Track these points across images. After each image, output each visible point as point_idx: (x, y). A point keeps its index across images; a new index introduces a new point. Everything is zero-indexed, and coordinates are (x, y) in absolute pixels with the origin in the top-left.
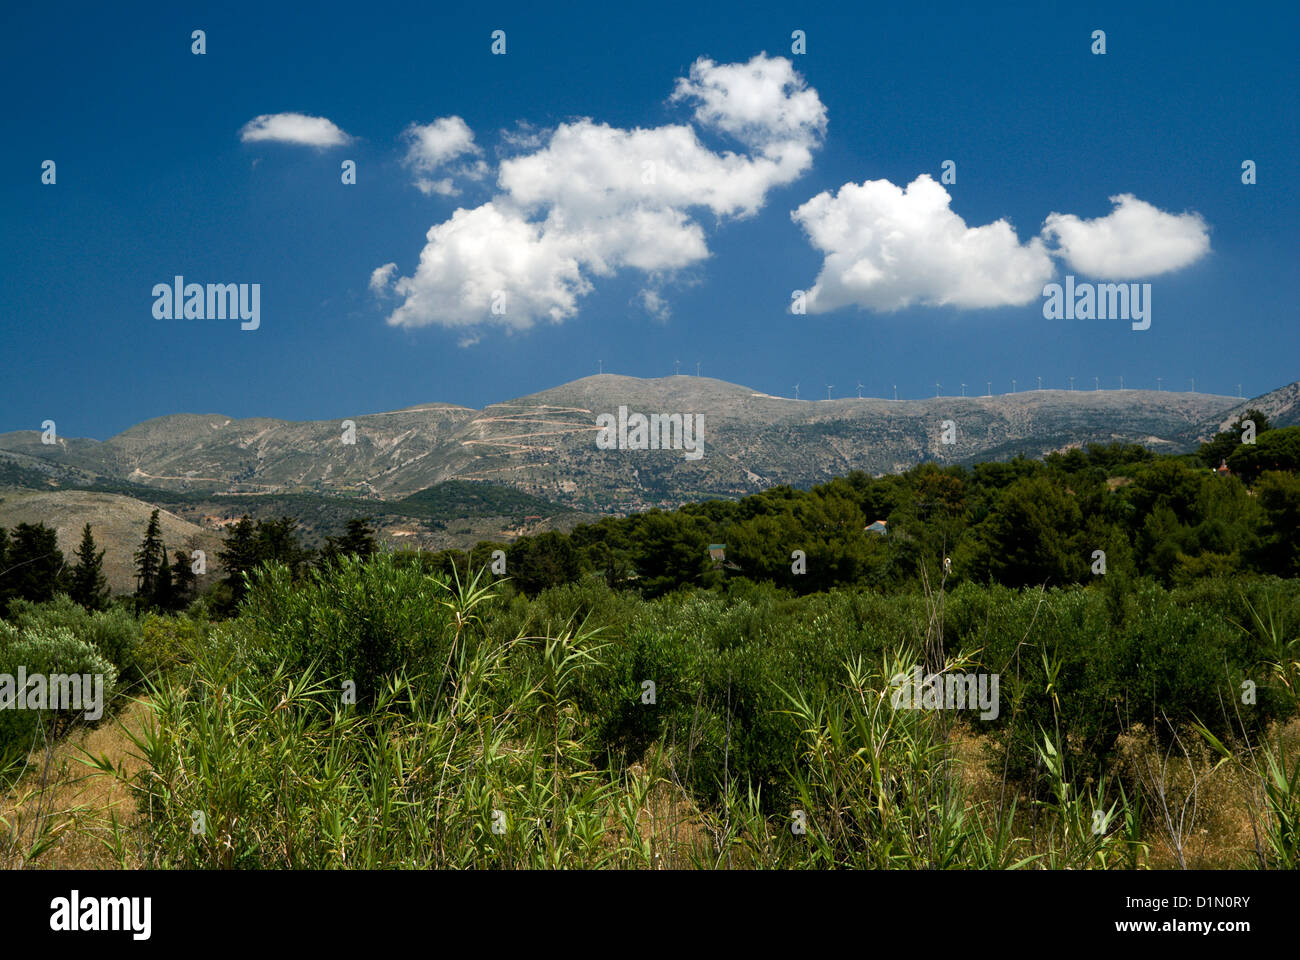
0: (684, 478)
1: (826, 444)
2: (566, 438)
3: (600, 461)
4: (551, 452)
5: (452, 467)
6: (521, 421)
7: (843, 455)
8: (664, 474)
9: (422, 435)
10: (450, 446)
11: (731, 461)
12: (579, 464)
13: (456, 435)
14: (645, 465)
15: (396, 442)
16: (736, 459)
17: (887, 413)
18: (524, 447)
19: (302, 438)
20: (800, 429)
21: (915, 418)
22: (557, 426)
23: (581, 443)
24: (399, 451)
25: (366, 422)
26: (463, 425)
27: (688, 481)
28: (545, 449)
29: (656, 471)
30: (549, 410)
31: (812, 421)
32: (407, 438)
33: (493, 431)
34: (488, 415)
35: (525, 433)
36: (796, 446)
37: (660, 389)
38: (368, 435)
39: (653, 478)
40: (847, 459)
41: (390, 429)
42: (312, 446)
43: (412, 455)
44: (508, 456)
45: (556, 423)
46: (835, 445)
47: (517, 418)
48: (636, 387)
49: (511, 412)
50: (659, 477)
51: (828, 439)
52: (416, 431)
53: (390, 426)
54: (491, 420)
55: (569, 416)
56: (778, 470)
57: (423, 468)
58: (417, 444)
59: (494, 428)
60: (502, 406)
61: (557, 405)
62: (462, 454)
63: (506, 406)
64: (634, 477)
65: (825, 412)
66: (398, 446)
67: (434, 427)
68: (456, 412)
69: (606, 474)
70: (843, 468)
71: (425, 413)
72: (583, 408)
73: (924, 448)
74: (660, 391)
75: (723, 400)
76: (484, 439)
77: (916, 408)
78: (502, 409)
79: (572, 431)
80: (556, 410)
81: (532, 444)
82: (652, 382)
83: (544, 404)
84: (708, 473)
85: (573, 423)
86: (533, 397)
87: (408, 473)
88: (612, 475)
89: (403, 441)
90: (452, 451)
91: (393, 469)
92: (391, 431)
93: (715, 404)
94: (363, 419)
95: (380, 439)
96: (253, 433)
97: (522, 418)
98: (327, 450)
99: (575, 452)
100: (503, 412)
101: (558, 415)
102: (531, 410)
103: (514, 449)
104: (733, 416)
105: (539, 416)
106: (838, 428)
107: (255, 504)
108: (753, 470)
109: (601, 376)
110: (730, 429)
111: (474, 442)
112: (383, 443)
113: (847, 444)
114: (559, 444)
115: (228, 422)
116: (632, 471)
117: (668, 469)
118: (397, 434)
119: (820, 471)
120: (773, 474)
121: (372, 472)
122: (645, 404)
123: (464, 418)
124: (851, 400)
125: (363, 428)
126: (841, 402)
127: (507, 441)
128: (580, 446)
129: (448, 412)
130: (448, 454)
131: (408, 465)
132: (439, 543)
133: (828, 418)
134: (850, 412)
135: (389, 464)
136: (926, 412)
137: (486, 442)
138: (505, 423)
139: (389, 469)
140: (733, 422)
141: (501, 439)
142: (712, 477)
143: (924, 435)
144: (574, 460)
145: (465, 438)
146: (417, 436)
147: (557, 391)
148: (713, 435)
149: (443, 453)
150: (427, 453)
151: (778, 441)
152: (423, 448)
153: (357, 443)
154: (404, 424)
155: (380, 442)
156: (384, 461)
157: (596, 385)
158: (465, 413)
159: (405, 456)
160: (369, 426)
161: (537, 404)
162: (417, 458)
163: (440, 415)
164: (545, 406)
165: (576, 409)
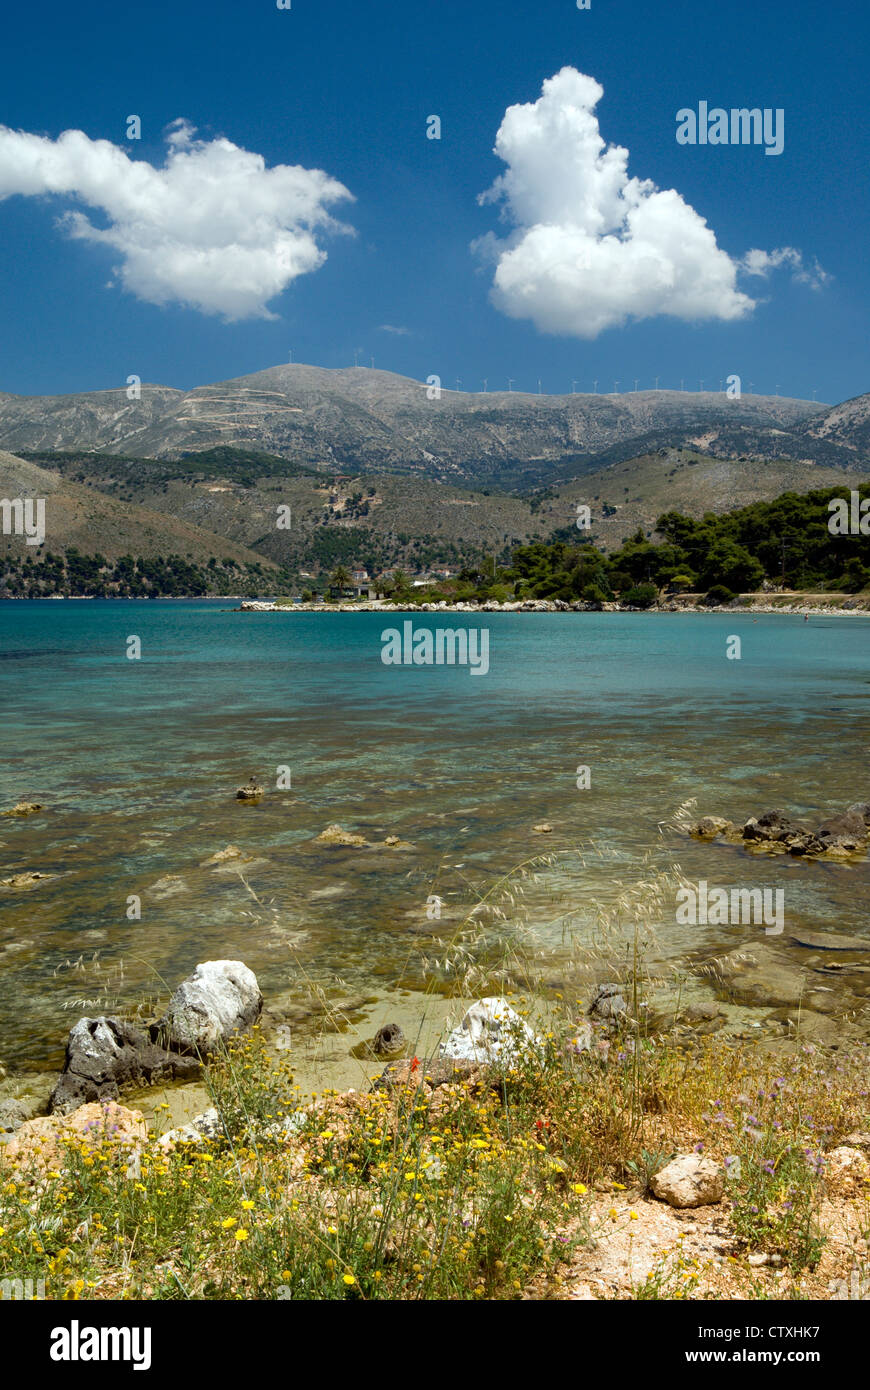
0: (371, 455)
1: (485, 431)
2: (268, 417)
3: (298, 438)
4: (256, 430)
5: (171, 440)
6: (227, 402)
7: (500, 439)
8: (355, 451)
9: (139, 411)
10: (165, 421)
11: (408, 442)
12: (281, 440)
13: (170, 412)
14: (337, 443)
15: (116, 416)
16: (412, 440)
17: (534, 405)
18: (232, 424)
19: (33, 410)
20: (462, 416)
21: (557, 410)
22: (259, 407)
23: (283, 422)
24: (120, 424)
25: (87, 399)
26: (174, 404)
28: (251, 426)
29: (347, 448)
30: (251, 393)
31: (472, 410)
32: (126, 414)
33: (203, 410)
34: (197, 396)
35: (232, 412)
36: (460, 430)
37: (343, 378)
38: (92, 410)
39: (345, 454)
40: (504, 443)
41: (110, 405)
42: (43, 418)
43: (133, 429)
44: (220, 431)
45: (257, 404)
46: (492, 431)
47: (224, 399)
48: (322, 376)
49: (217, 394)
50: (350, 453)
51: (487, 425)
52: (133, 408)
53: (111, 403)
54: (201, 400)
55: (268, 398)
56: (449, 451)
57: (144, 440)
58: (136, 419)
59: (204, 407)
60: (209, 388)
61: (257, 389)
62: (177, 429)
63: (213, 388)
64: (329, 453)
65: (482, 402)
66: (119, 420)
67: (149, 404)
68: (167, 392)
69: (305, 450)
70: (501, 450)
72: (279, 392)
73: (567, 435)
74: (343, 380)
75: (396, 390)
76: (196, 416)
77: (558, 402)
78: (209, 391)
79: (273, 412)
80: (257, 393)
81: (238, 422)
82: (335, 372)
83: (244, 387)
84: (391, 451)
85: (272, 405)
86: (235, 380)
87: (131, 443)
88: (310, 450)
89: (123, 417)
90: (169, 427)
91: (117, 440)
92: (112, 407)
93: (390, 393)
94: (86, 395)
95: (102, 413)
97: (228, 399)
98: (56, 422)
99: (276, 430)
100: (210, 393)
101: (258, 397)
102: (236, 392)
103: (224, 426)
104: (406, 403)
105: (242, 398)
106: (494, 417)
107: (62, 460)
108: (427, 451)
109: (291, 365)
110: (405, 414)
111: (188, 419)
112: (105, 417)
113: (502, 430)
114: (262, 423)
116: (327, 448)
117: (357, 447)
118: (117, 410)
119: (482, 453)
120: (445, 454)
121: (99, 442)
122: (331, 390)
123: (174, 398)
124: (503, 393)
125: (87, 404)
126: (494, 394)
127: (216, 419)
128: (280, 425)
129: (160, 392)
130: (165, 428)
131: (130, 437)
133: (485, 408)
134: (503, 403)
135: (113, 435)
136: (565, 405)
137: (198, 419)
138: (213, 403)
139: (113, 440)
140: (407, 409)
141: (210, 417)
142: (395, 454)
143: (566, 425)
144: (276, 437)
145: (179, 415)
146: (135, 413)
147: (256, 376)
148: (391, 419)
149: (161, 428)
150: (146, 428)
151: (446, 426)
152: (142, 423)
153: (82, 416)
154: (122, 402)
155: (103, 416)
156: (108, 433)
157: (289, 373)
158: (175, 393)
159: (127, 429)
160: (92, 402)
161: (239, 387)
162: (137, 431)
163: (155, 395)
164: (246, 389)
165: (274, 394)
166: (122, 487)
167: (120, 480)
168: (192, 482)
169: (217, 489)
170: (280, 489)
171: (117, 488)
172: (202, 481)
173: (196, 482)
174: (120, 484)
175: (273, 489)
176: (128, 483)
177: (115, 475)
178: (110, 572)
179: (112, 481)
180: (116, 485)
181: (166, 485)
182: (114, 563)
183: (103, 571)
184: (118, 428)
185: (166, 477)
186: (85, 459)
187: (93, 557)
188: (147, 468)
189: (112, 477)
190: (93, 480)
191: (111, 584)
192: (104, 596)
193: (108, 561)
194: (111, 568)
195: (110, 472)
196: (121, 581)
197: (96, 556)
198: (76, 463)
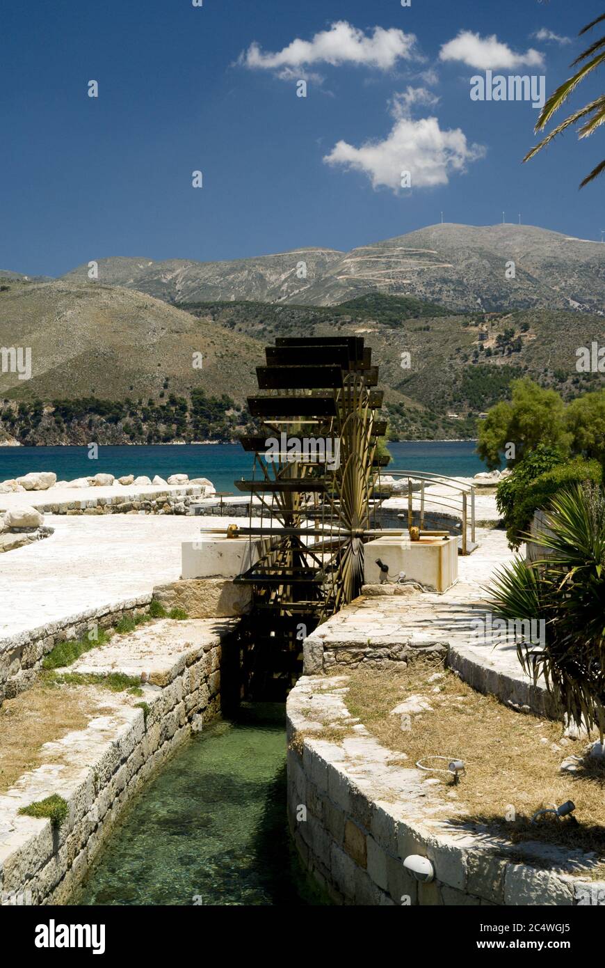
0: (518, 304)
2: (420, 273)
3: (449, 291)
4: (410, 284)
5: (331, 296)
6: (383, 260)
8: (502, 302)
10: (327, 280)
11: (554, 291)
12: (433, 293)
13: (331, 271)
14: (486, 294)
15: (283, 277)
16: (558, 290)
18: (387, 280)
19: (210, 274)
22: (412, 262)
23: (433, 277)
24: (286, 284)
25: (258, 262)
26: (335, 264)
27: (523, 307)
28: (404, 282)
29: (496, 300)
30: (405, 251)
32: (292, 274)
33: (361, 268)
34: (356, 255)
35: (387, 269)
37: (491, 234)
38: (261, 272)
39: (494, 304)
41: (278, 267)
42: (218, 281)
43: (298, 288)
44: (376, 287)
45: (411, 261)
47: (380, 257)
48: (471, 233)
49: (375, 253)
50: (498, 303)
53: (279, 265)
54: (359, 259)
55: (421, 255)
56: (595, 299)
57: (307, 297)
59: (361, 265)
60: (367, 248)
61: (411, 247)
62: (338, 286)
63: (370, 248)
64: (478, 304)
66: (286, 280)
67: (312, 265)
68: (329, 254)
69: (455, 301)
71: (305, 255)
72: (431, 249)
74: (491, 236)
75: (543, 243)
76: (354, 274)
78: (367, 251)
79: (425, 268)
80: (410, 251)
81: (393, 278)
82: (484, 229)
83: (399, 247)
84: (537, 300)
85: (425, 261)
86: (390, 241)
87: (295, 300)
88: (459, 302)
89: (289, 277)
90: (330, 284)
91: (283, 298)
92: (279, 269)
93: (539, 246)
94: (257, 259)
95: (271, 275)
96: (172, 271)
97: (384, 257)
98: (231, 283)
99: (428, 284)
100: (368, 253)
101: (411, 255)
102: (390, 251)
103: (380, 282)
104: (552, 255)
105: (397, 256)
107: (215, 308)
108: (573, 299)
109: (443, 225)
110: (551, 265)
111: (347, 276)
112: (273, 278)
114: (415, 278)
115: (150, 263)
116: (476, 299)
117: (505, 297)
118: (284, 271)
120: (590, 301)
122: (480, 245)
123: (335, 259)
125: (257, 266)
127: (373, 276)
128: (432, 279)
129: (323, 254)
130: (326, 286)
131: (295, 295)
132: (403, 339)
135: (280, 294)
137: (356, 276)
138: (370, 261)
139: (280, 298)
140: (553, 260)
141: (368, 274)
142: (541, 303)
144: (429, 291)
145: (340, 274)
147: (410, 236)
148: (537, 271)
149: (323, 285)
150: (309, 286)
151: (591, 275)
152: (305, 282)
153: (253, 278)
154: (288, 264)
155: (271, 277)
156: (275, 292)
157: (440, 232)
158: (336, 254)
159: (292, 288)
160: (262, 265)
161: (394, 246)
162: (301, 290)
163: (317, 256)
164: (401, 248)
165: (426, 251)
166: (271, 332)
167: (269, 325)
168: (338, 324)
169: (362, 330)
170: (427, 329)
171: (266, 333)
172: (349, 323)
173: (342, 324)
174: (269, 328)
175: (420, 329)
176: (277, 327)
177: (264, 320)
178: (237, 414)
179: (261, 327)
180: (264, 329)
181: (314, 328)
182: (243, 405)
183: (229, 413)
184: (284, 288)
185: (313, 320)
186: (237, 306)
187: (219, 398)
188: (296, 312)
189: (261, 322)
190: (243, 326)
191: (237, 428)
192: (229, 440)
193: (236, 402)
194: (238, 410)
195: (260, 318)
196: (249, 425)
197: (223, 397)
198: (228, 311)
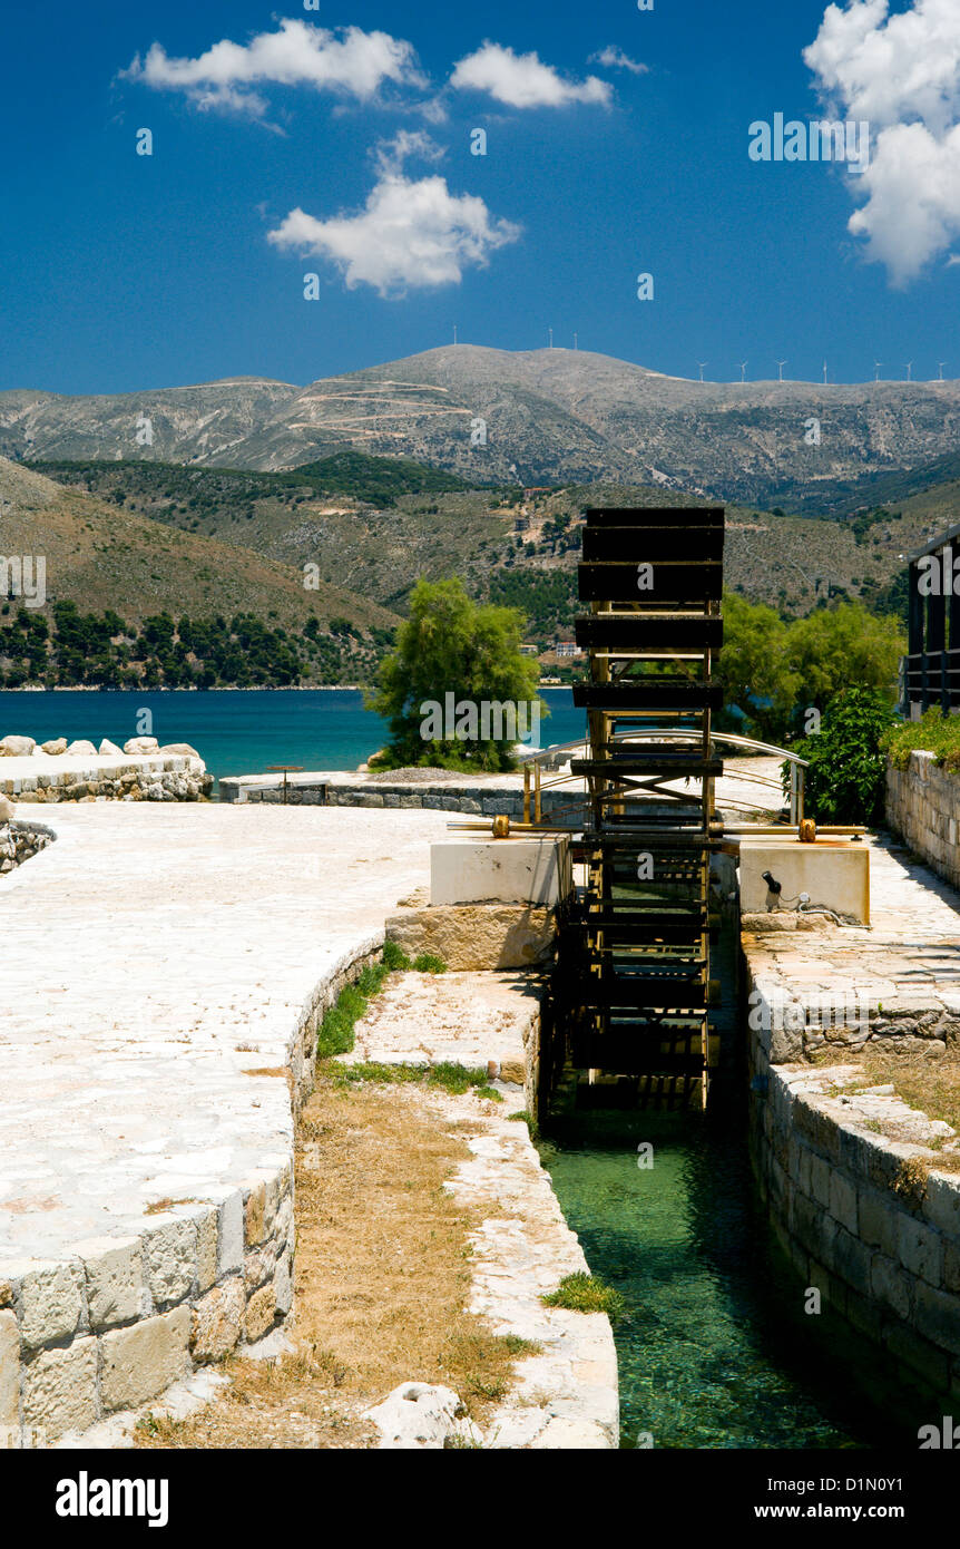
0: (574, 475)
1: (744, 438)
2: (421, 422)
3: (466, 452)
4: (404, 440)
5: (279, 455)
6: (362, 400)
7: (767, 451)
8: (549, 470)
9: (234, 415)
10: (272, 429)
11: (629, 456)
12: (440, 454)
13: (279, 416)
14: (523, 458)
15: (201, 423)
16: (635, 453)
17: (817, 400)
18: (368, 432)
19: (82, 416)
20: (709, 418)
21: (853, 406)
23: (441, 429)
24: (207, 435)
25: (160, 398)
26: (285, 404)
27: (581, 479)
28: (396, 435)
29: (539, 467)
30: (397, 386)
31: (724, 409)
32: (215, 420)
33: (327, 412)
34: (319, 392)
35: (368, 414)
36: (707, 438)
37: (532, 364)
38: (165, 414)
39: (536, 474)
40: (772, 456)
41: (193, 408)
42: (95, 427)
43: (225, 441)
44: (350, 443)
45: (407, 403)
46: (755, 439)
47: (357, 396)
48: (502, 361)
49: (348, 389)
50: (543, 473)
51: (746, 430)
52: (226, 411)
53: (194, 404)
54: (323, 398)
55: (423, 394)
56: (691, 469)
57: (241, 456)
58: (230, 427)
59: (328, 407)
60: (336, 380)
61: (405, 381)
62: (289, 440)
63: (341, 380)
64: (511, 473)
65: (739, 397)
66: (205, 429)
67: (248, 406)
68: (275, 388)
69: (475, 468)
70: (767, 467)
71: (236, 388)
72: (438, 385)
73: (867, 443)
74: (532, 368)
75: (612, 380)
76: (316, 421)
77: (853, 394)
78: (336, 385)
79: (429, 413)
80: (405, 387)
81: (378, 429)
82: (520, 356)
83: (388, 380)
84: (603, 469)
85: (427, 403)
86: (374, 370)
87: (221, 461)
88: (483, 469)
89: (212, 423)
90: (276, 437)
91: (201, 458)
92: (194, 411)
93: (606, 385)
94: (158, 394)
95: (181, 419)
96: (18, 408)
97: (364, 396)
98: (115, 432)
99: (434, 440)
100: (339, 389)
101: (407, 393)
102: (376, 386)
103: (357, 434)
104: (626, 399)
105: (384, 394)
106: (756, 418)
108: (658, 468)
109: (456, 347)
110: (624, 415)
111: (304, 425)
112: (185, 424)
113: (770, 437)
114: (413, 430)
116: (508, 465)
117: (553, 464)
118: (203, 414)
119: (740, 471)
120: (684, 473)
122: (515, 380)
123: (286, 396)
124: (769, 383)
125: (159, 406)
126: (758, 385)
127: (345, 425)
128: (440, 433)
129: (265, 388)
130: (272, 440)
131: (220, 453)
132: (395, 526)
133: (744, 405)
134: (771, 397)
135: (196, 452)
136: (865, 398)
137: (320, 425)
138: (342, 401)
139: (196, 457)
140: (628, 407)
141: (337, 422)
142: (609, 474)
143: (865, 428)
144: (434, 451)
145: (292, 420)
146: (229, 417)
147: (404, 364)
148: (603, 423)
149: (266, 439)
150: (243, 439)
151: (684, 431)
152: (237, 432)
154: (210, 402)
155: (182, 423)
156: (189, 446)
157: (452, 359)
158: (286, 389)
159: (216, 441)
160: (166, 403)
161: (380, 379)
162: (231, 444)
163: (256, 391)
164: (390, 382)
165: (430, 387)
166: (183, 511)
167: (180, 500)
168: (293, 501)
169: (331, 512)
170: (434, 510)
171: (175, 513)
172: (310, 499)
173: (299, 501)
174: (180, 505)
175: (423, 511)
176: (193, 503)
177: (172, 492)
178: (130, 642)
179: (167, 503)
180: (173, 507)
181: (253, 507)
182: (139, 630)
183: (117, 641)
184: (203, 441)
185: (252, 493)
186: (128, 469)
187: (100, 616)
188: (224, 480)
189: (167, 495)
190: (138, 501)
191: (131, 665)
192: (117, 685)
193: (128, 624)
194: (132, 636)
195: (165, 488)
196: (149, 660)
197: (108, 614)
198: (113, 476)
